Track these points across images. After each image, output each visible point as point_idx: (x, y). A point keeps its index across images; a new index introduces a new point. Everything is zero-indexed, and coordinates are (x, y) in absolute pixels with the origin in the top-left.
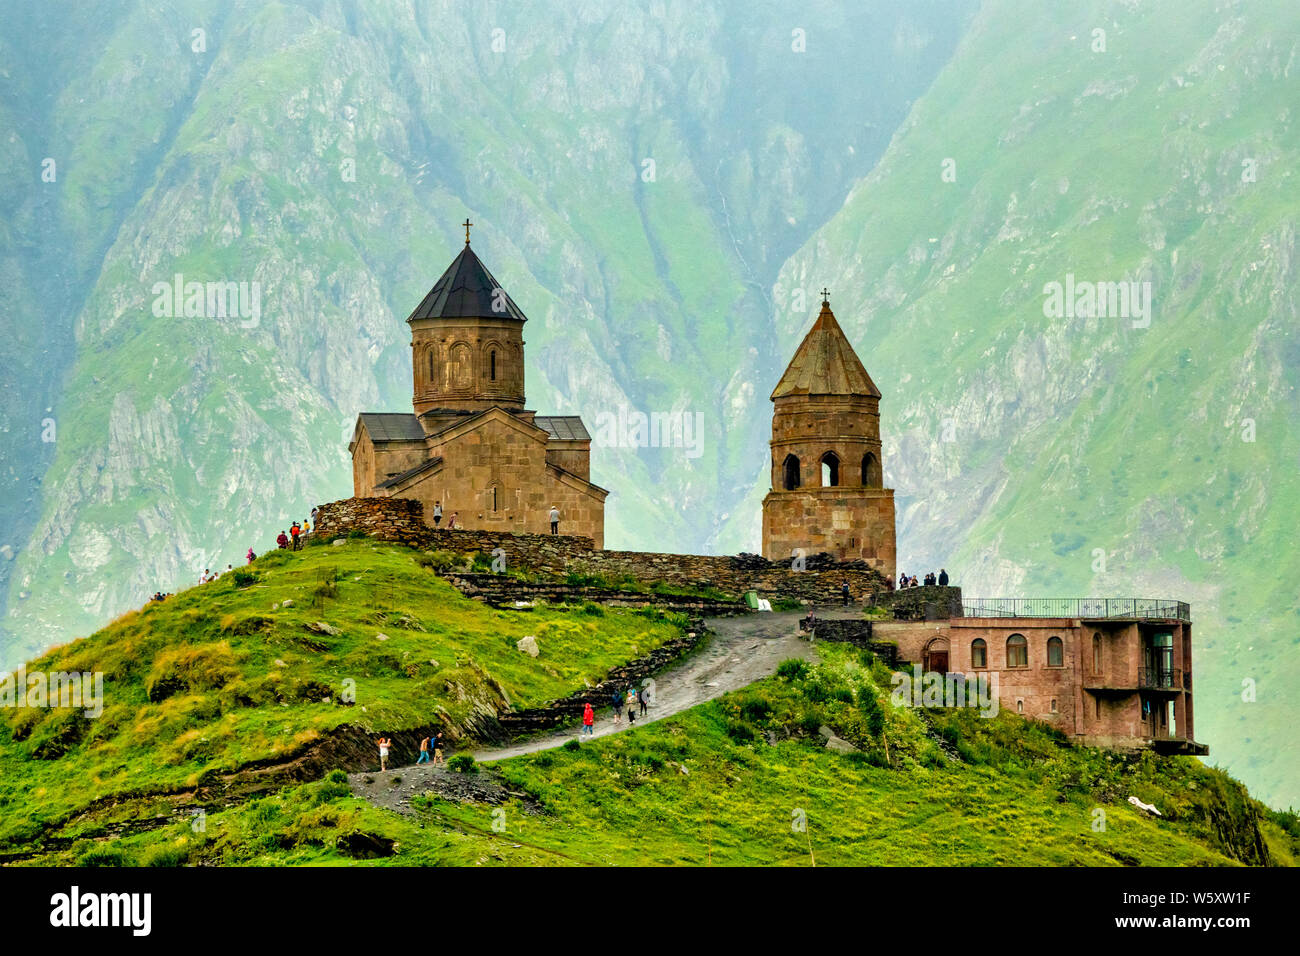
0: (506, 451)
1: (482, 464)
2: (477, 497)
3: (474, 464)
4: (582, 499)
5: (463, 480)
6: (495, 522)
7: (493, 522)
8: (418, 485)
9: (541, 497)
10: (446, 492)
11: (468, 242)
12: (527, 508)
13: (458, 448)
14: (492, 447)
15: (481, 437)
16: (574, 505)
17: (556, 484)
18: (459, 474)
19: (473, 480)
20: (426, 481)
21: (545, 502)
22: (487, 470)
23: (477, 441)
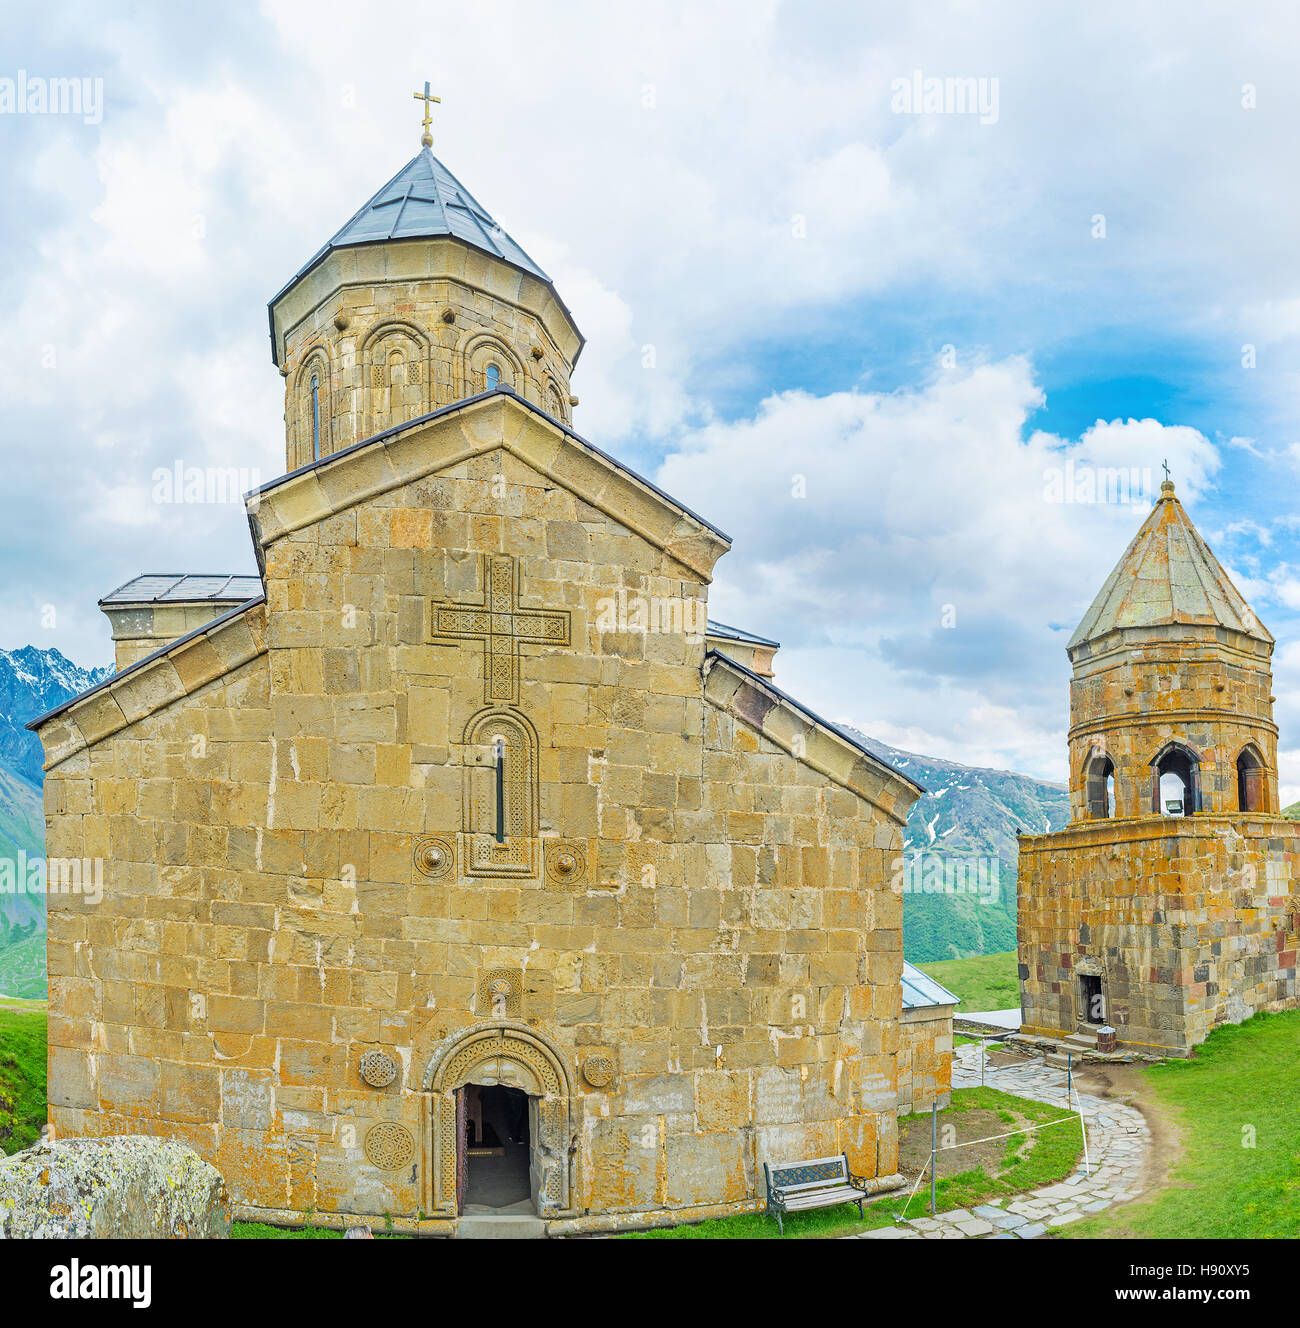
0: (546, 588)
1: (444, 639)
2: (419, 776)
3: (410, 636)
4: (835, 810)
5: (358, 698)
6: (501, 886)
7: (491, 886)
8: (164, 717)
9: (688, 789)
10: (283, 753)
11: (427, 143)
12: (634, 831)
13: (335, 562)
14: (488, 566)
15: (440, 520)
16: (807, 829)
17: (747, 747)
18: (340, 674)
19: (401, 705)
20: (194, 702)
21: (703, 814)
22: (466, 664)
23: (424, 534)
